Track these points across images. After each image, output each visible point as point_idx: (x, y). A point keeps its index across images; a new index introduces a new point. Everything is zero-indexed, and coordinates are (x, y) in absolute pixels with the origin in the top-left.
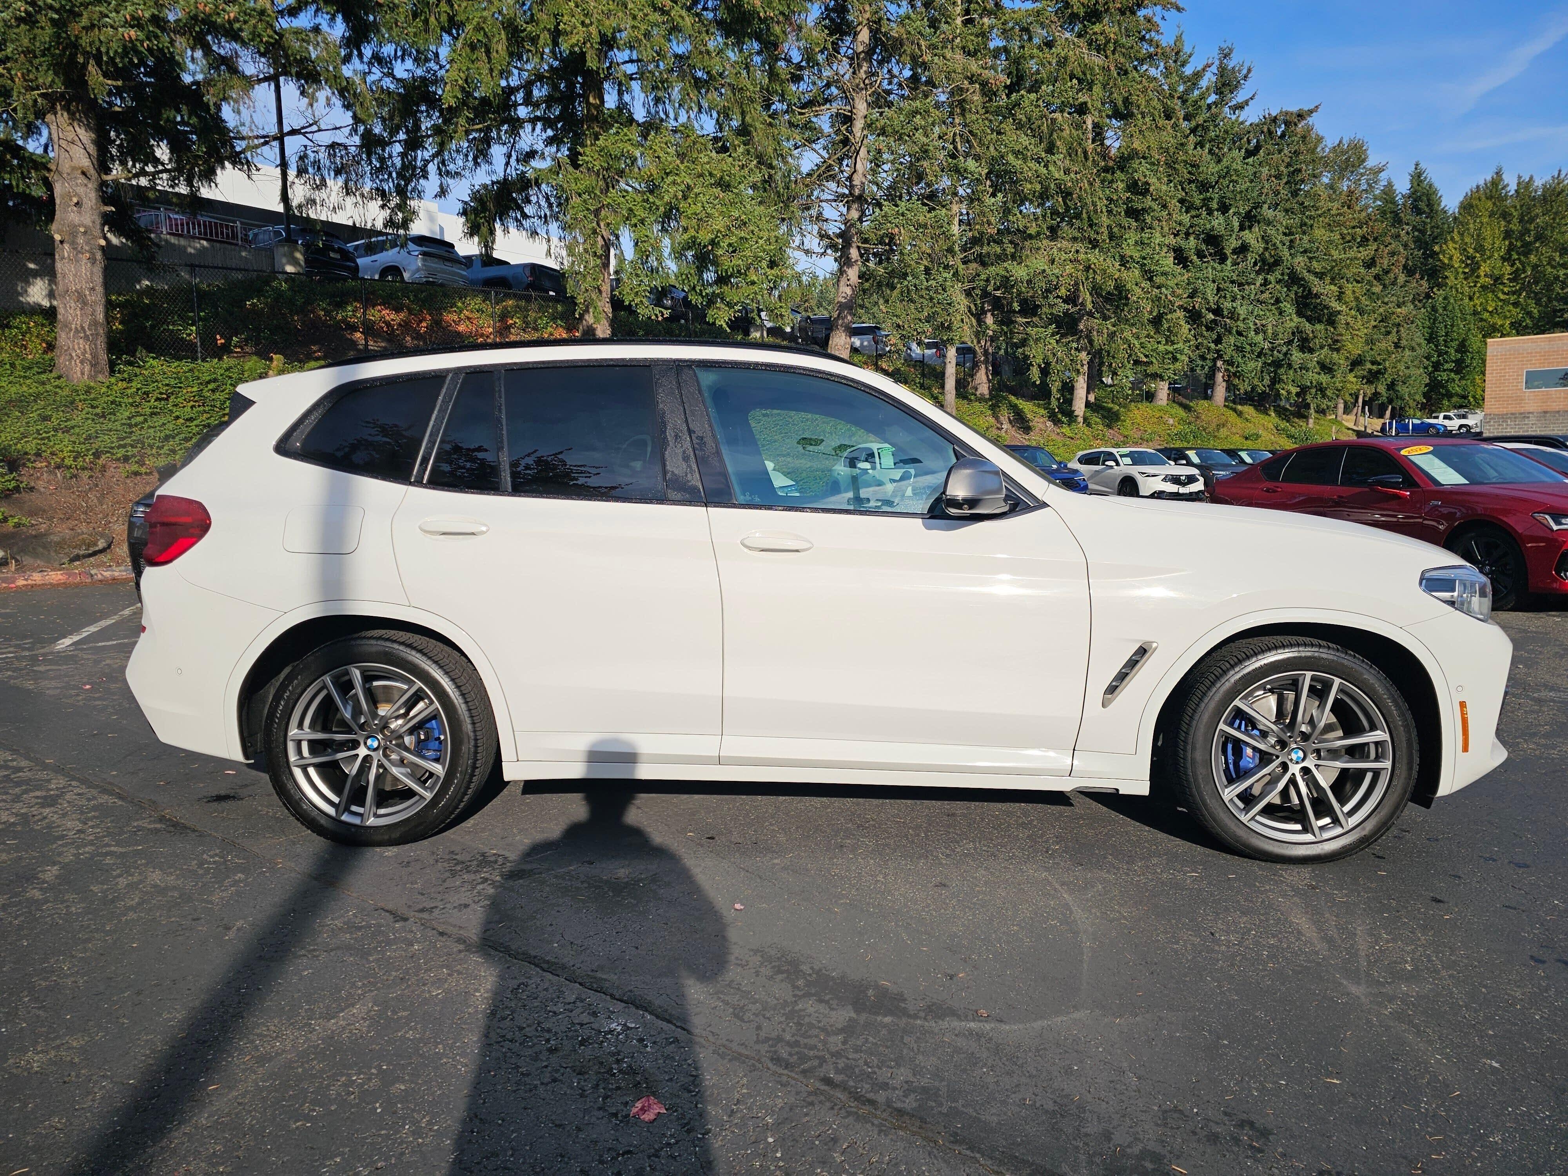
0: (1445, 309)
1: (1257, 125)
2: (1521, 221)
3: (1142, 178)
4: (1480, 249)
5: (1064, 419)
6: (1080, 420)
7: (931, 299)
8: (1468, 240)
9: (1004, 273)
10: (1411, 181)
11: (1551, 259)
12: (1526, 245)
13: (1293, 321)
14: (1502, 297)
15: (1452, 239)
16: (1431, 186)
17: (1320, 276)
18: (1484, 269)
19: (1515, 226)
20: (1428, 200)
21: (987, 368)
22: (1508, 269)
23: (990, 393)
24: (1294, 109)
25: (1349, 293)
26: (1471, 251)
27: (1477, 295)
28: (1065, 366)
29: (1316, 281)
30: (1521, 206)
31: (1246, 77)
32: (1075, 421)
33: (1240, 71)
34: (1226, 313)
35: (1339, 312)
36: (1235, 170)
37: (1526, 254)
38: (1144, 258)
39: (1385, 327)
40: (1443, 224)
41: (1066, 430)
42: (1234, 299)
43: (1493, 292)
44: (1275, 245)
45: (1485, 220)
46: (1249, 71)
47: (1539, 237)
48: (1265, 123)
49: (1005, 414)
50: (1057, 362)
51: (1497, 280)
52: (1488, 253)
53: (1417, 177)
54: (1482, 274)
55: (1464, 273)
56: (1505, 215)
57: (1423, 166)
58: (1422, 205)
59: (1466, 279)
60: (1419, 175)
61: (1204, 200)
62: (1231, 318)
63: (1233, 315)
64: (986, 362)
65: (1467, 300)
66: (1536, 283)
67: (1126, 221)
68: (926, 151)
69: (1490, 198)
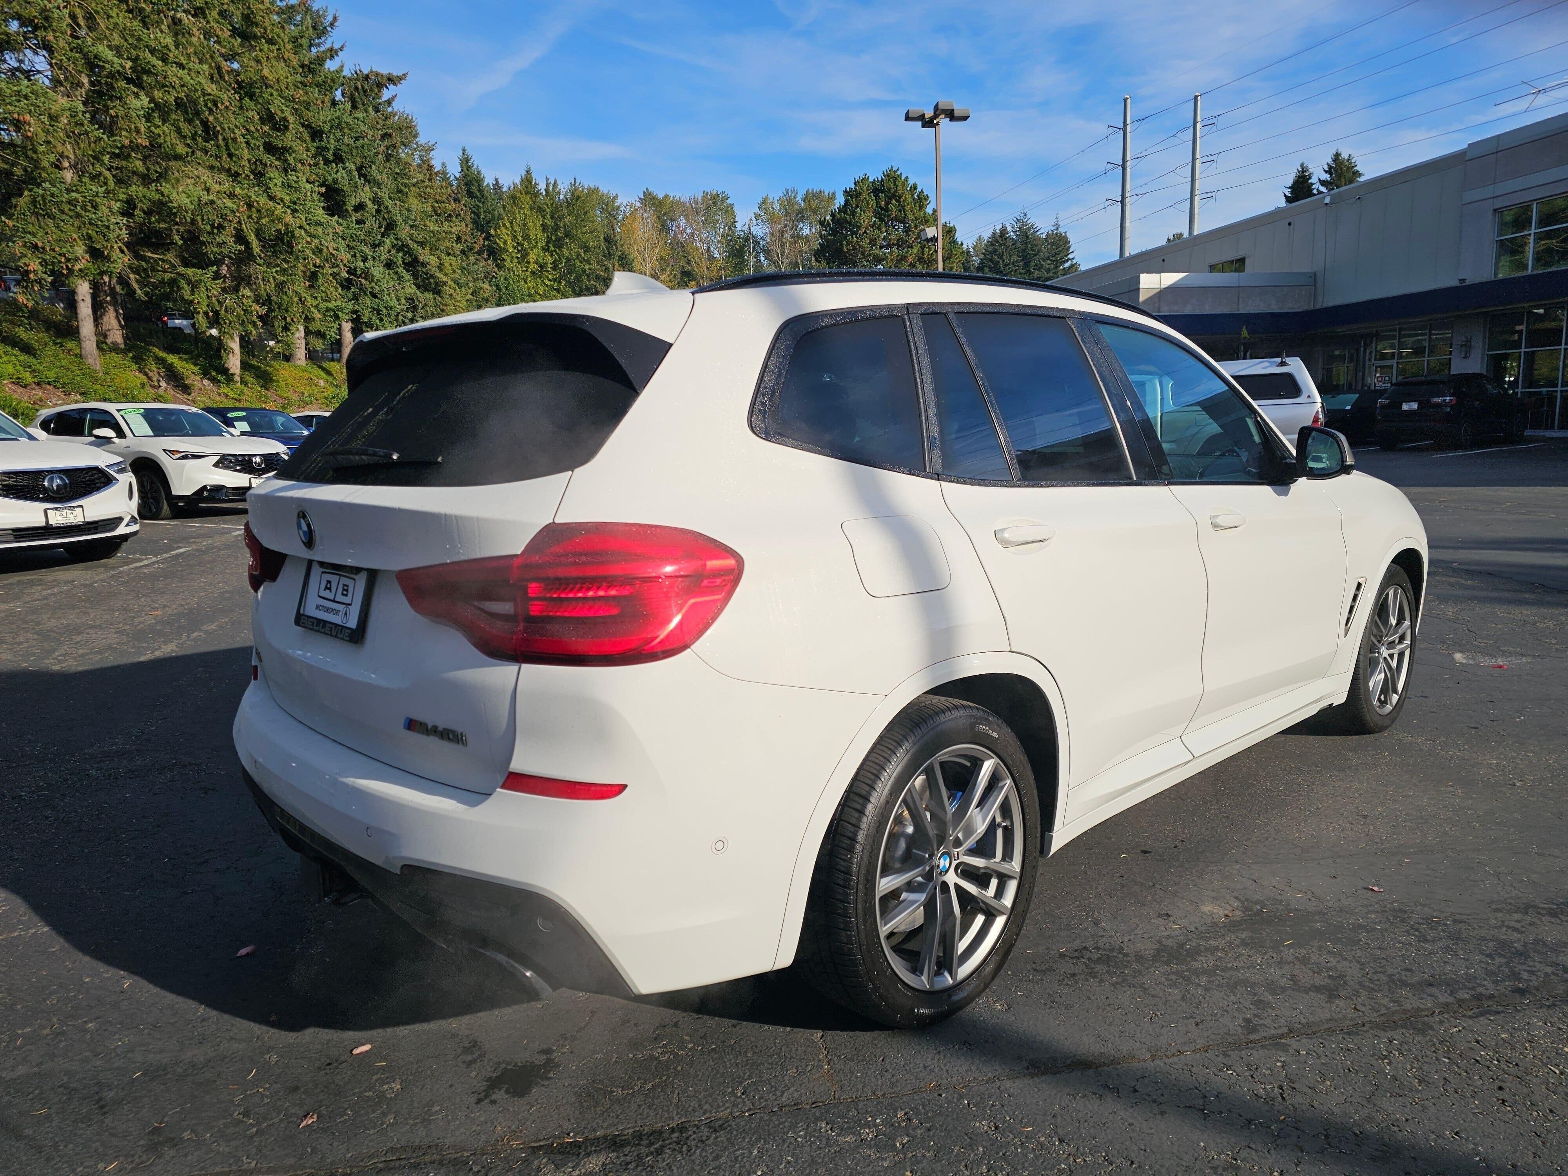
0: (507, 289)
1: (350, 79)
2: (552, 217)
3: (279, 113)
4: (526, 237)
5: (220, 377)
6: (237, 378)
7: (78, 216)
8: (516, 228)
9: (157, 197)
10: (461, 165)
11: (579, 255)
12: (559, 239)
13: (411, 289)
14: (548, 283)
15: (504, 225)
16: (479, 173)
17: (422, 244)
18: (532, 257)
19: (549, 222)
20: (479, 186)
21: (116, 311)
22: (549, 259)
23: (126, 344)
24: (384, 71)
25: (447, 265)
26: (520, 239)
27: (529, 279)
28: (238, 316)
29: (420, 251)
30: (552, 205)
31: (332, 25)
32: (232, 380)
33: (325, 16)
34: (359, 272)
35: (445, 283)
36: (347, 123)
37: (560, 247)
38: (295, 203)
39: (476, 301)
40: (493, 210)
41: (225, 389)
42: (365, 260)
43: (540, 278)
44: (387, 208)
45: (528, 213)
46: (335, 19)
47: (567, 235)
48: (357, 79)
49: (154, 370)
50: (226, 311)
51: (542, 266)
52: (533, 242)
53: (465, 162)
54: (532, 261)
55: (517, 258)
56: (540, 210)
57: (469, 152)
58: (474, 189)
59: (519, 263)
60: (467, 160)
61: (317, 148)
62: (366, 279)
63: (367, 275)
64: (114, 303)
65: (523, 283)
66: (570, 273)
67: (267, 158)
68: (47, 19)
69: (527, 193)
